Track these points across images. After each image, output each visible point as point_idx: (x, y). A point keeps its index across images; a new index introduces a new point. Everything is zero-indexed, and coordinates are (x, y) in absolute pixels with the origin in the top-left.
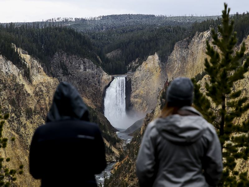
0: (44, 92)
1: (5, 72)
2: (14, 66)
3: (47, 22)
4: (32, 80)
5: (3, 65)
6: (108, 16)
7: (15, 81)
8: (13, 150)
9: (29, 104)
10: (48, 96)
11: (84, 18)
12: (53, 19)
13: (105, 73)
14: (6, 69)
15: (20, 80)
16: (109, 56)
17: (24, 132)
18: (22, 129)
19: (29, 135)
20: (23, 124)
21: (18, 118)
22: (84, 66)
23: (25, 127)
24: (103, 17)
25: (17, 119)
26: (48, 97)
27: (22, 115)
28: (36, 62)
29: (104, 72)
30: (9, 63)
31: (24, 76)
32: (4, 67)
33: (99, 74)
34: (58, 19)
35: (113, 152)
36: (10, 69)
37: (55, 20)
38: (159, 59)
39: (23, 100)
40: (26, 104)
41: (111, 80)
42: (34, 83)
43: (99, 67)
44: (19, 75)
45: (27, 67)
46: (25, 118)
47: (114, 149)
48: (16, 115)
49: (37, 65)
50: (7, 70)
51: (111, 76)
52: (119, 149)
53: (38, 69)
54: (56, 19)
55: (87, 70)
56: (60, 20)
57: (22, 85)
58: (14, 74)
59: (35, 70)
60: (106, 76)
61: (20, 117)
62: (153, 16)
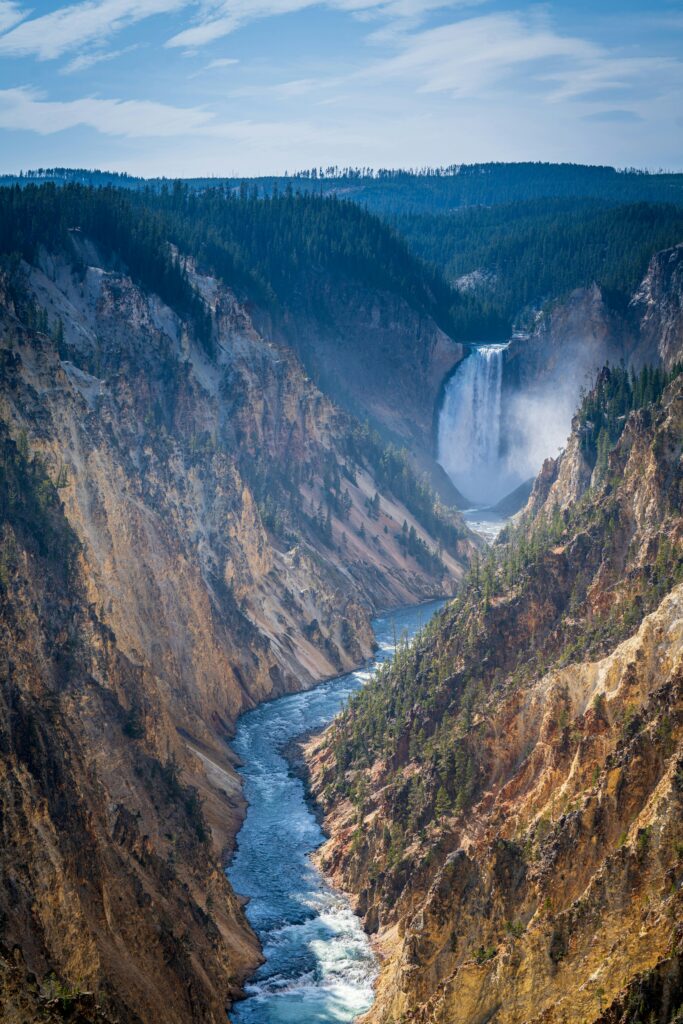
0: (251, 385)
1: (137, 327)
2: (166, 309)
3: (297, 178)
4: (218, 352)
5: (134, 306)
6: (477, 165)
7: (166, 354)
8: (137, 553)
9: (204, 420)
10: (260, 397)
11: (407, 170)
12: (314, 171)
13: (445, 336)
14: (143, 316)
15: (182, 350)
16: (463, 285)
17: (177, 503)
18: (172, 495)
19: (194, 511)
20: (177, 478)
21: (161, 460)
22: (382, 312)
23: (181, 487)
24: (463, 167)
25: (159, 465)
26: (262, 402)
27: (176, 452)
28: (231, 298)
29: (442, 333)
30: (154, 301)
31: (195, 340)
32: (135, 310)
33: (426, 338)
34: (331, 170)
35: (446, 570)
36: (156, 318)
37: (322, 175)
38: (603, 300)
39: (186, 408)
40: (194, 422)
41: (460, 357)
42: (222, 359)
43: (427, 318)
44: (179, 335)
45: (204, 314)
46: (182, 463)
47: (447, 560)
48: (155, 451)
49: (234, 309)
50: (144, 322)
51: (460, 345)
52: (463, 561)
53: (235, 319)
54: (324, 171)
55: (392, 325)
56: (338, 174)
57: (187, 363)
58: (165, 331)
59: (228, 323)
60: (446, 342)
61: (168, 457)
62: (610, 170)
